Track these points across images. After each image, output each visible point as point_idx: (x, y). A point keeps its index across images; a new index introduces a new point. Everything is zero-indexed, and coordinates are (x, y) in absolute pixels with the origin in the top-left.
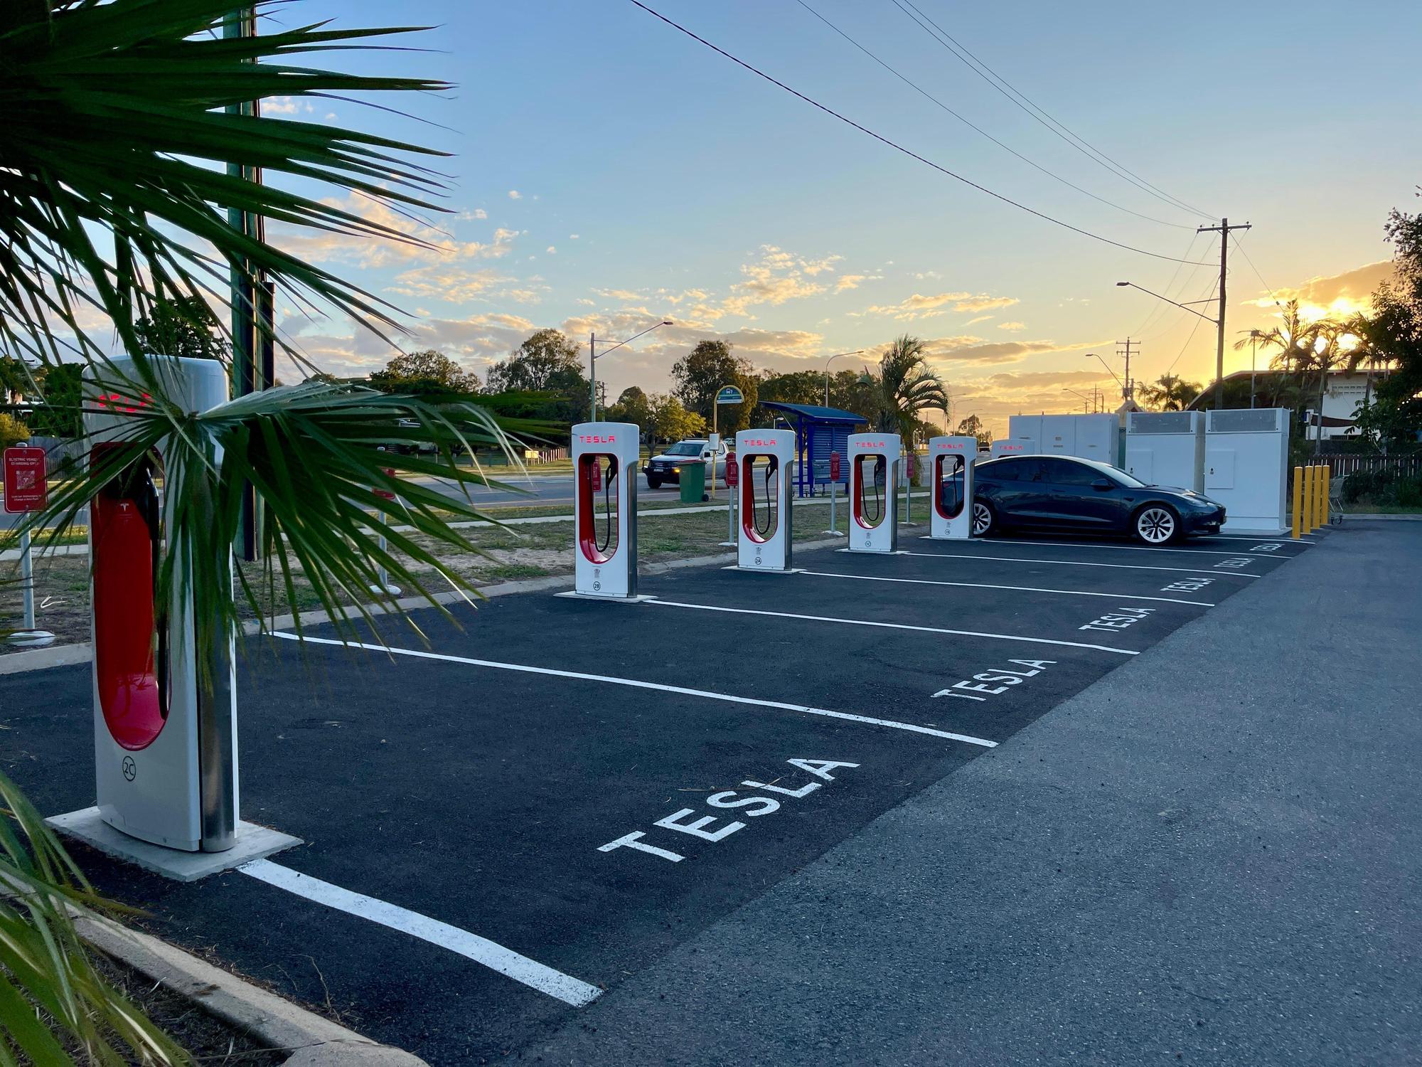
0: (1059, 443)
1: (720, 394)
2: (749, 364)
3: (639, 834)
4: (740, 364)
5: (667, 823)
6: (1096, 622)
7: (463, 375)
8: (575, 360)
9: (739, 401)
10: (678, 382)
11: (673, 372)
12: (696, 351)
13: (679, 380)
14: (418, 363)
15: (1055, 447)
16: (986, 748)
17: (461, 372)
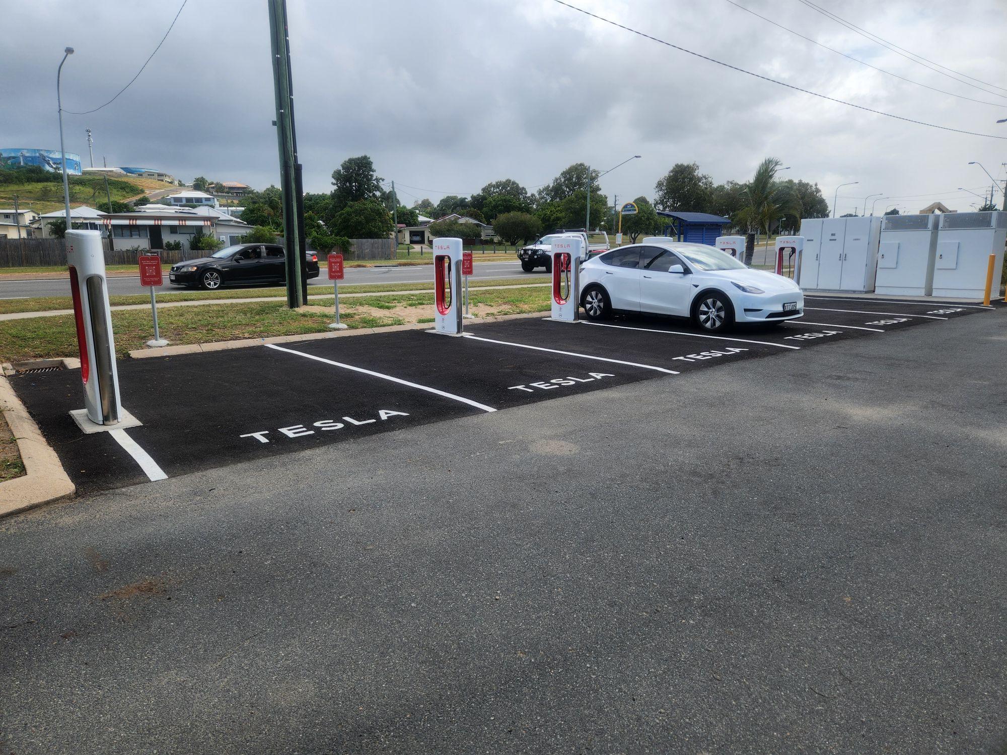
0: (833, 238)
3: (266, 432)
5: (284, 429)
6: (691, 356)
9: (635, 212)
10: (660, 194)
12: (672, 172)
13: (661, 193)
14: (500, 188)
15: (830, 240)
16: (486, 412)
17: (526, 194)
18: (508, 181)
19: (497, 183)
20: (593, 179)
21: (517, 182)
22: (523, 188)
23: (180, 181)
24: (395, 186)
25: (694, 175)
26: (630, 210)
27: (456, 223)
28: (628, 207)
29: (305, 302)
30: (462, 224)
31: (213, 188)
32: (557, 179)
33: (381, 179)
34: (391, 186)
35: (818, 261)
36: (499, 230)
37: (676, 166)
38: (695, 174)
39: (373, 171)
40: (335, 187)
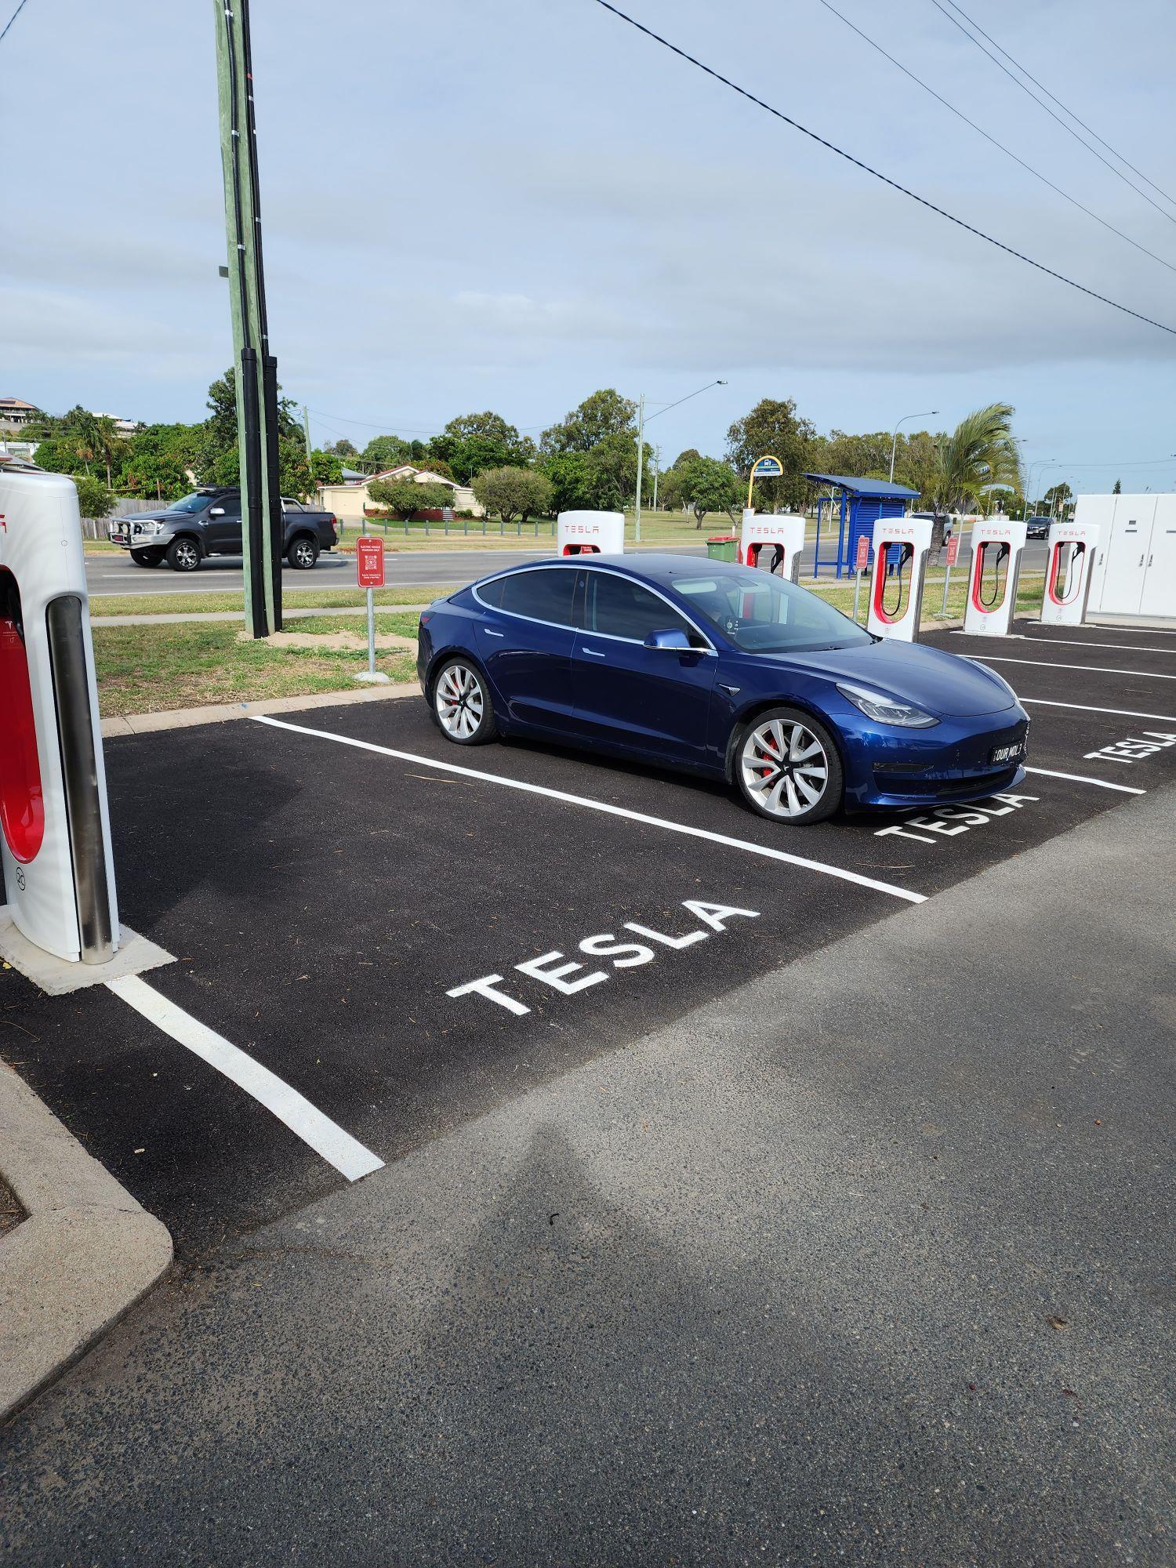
0: (1132, 527)
1: (758, 465)
3: (496, 978)
4: (801, 426)
5: (529, 968)
6: (1108, 749)
8: (630, 424)
9: (777, 474)
10: (734, 447)
11: (730, 435)
12: (753, 410)
13: (736, 445)
14: (475, 426)
15: (1127, 531)
16: (910, 903)
17: (517, 437)
18: (489, 415)
19: (470, 417)
21: (501, 416)
22: (512, 428)
24: (307, 415)
25: (789, 419)
26: (769, 470)
27: (413, 482)
28: (766, 464)
29: (279, 626)
30: (421, 484)
32: (571, 416)
33: (292, 402)
34: (303, 415)
36: (488, 496)
37: (764, 402)
38: (791, 417)
40: (213, 413)
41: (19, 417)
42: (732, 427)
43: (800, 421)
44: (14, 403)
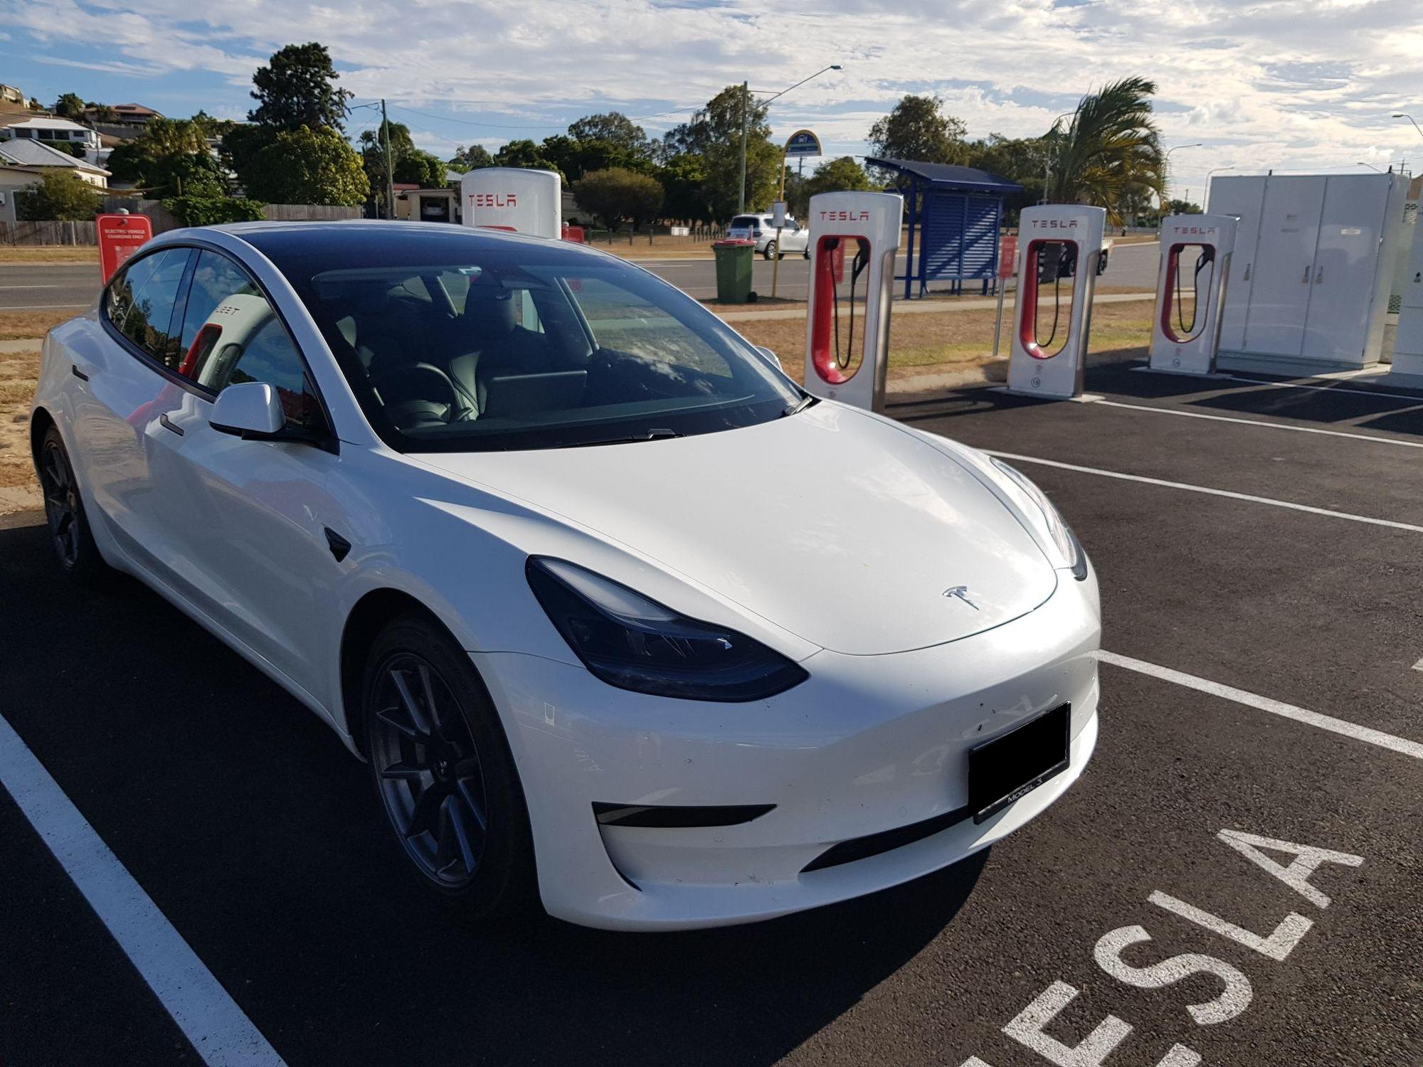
0: (1291, 225)
2: (962, 126)
4: (952, 126)
7: (647, 141)
8: (761, 122)
10: (876, 149)
11: (871, 135)
12: (898, 109)
13: (877, 146)
14: (599, 127)
15: (1284, 231)
17: (644, 138)
18: (615, 116)
19: (595, 118)
20: (758, 116)
21: (627, 117)
22: (639, 129)
23: (34, 100)
24: (386, 109)
25: (934, 118)
28: (801, 140)
31: (93, 113)
32: (698, 115)
34: (381, 108)
35: (1248, 282)
37: (906, 98)
38: (937, 114)
39: (332, 77)
41: (140, 123)
42: (874, 127)
43: (948, 119)
44: (134, 108)
